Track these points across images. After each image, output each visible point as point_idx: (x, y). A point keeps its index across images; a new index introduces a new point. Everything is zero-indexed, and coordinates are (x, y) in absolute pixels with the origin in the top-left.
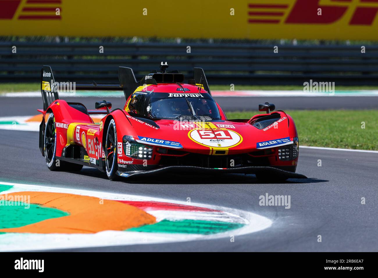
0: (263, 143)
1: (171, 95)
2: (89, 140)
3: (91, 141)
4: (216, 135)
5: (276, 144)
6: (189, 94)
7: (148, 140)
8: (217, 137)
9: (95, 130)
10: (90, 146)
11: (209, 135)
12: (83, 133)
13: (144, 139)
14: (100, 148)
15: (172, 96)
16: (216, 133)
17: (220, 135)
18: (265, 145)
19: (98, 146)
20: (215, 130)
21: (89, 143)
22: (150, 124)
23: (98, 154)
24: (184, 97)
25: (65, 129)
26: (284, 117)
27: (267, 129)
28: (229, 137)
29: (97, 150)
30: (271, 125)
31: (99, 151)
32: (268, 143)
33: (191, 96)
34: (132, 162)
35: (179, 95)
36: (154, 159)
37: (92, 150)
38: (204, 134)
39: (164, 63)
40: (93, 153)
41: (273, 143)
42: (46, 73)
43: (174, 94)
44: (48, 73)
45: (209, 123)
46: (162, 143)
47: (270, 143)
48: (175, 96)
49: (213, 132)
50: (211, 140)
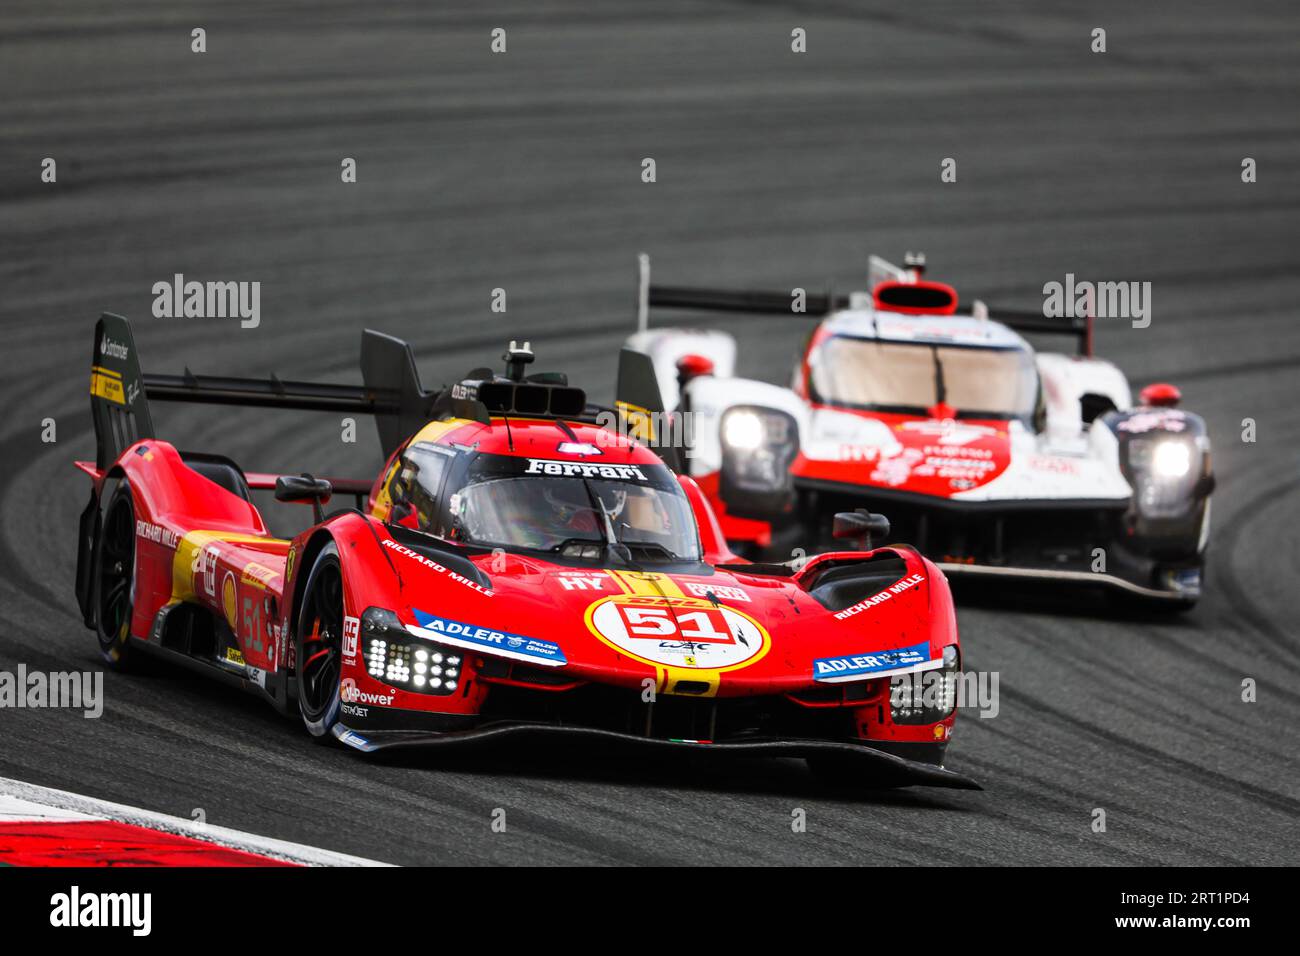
0: (832, 662)
1: (534, 466)
2: (248, 604)
3: (254, 607)
4: (680, 627)
5: (875, 669)
6: (598, 468)
7: (449, 630)
8: (686, 633)
9: (269, 571)
10: (248, 621)
11: (657, 626)
12: (229, 577)
13: (437, 626)
14: (284, 634)
15: (538, 469)
16: (681, 619)
17: (693, 625)
18: (839, 669)
19: (276, 628)
20: (680, 606)
21: (248, 611)
22: (465, 577)
23: (274, 655)
24: (579, 475)
25: (167, 547)
26: (914, 577)
27: (849, 612)
28: (724, 636)
29: (272, 642)
30: (866, 602)
31: (277, 645)
32: (848, 664)
33: (604, 474)
34: (390, 698)
35: (563, 470)
36: (465, 694)
37: (255, 638)
38: (640, 621)
39: (520, 346)
40: (259, 647)
41: (866, 663)
42: (112, 342)
43: (544, 464)
44: (119, 344)
45: (659, 579)
46: (498, 641)
47: (853, 664)
48: (548, 470)
49: (672, 614)
50: (662, 645)
